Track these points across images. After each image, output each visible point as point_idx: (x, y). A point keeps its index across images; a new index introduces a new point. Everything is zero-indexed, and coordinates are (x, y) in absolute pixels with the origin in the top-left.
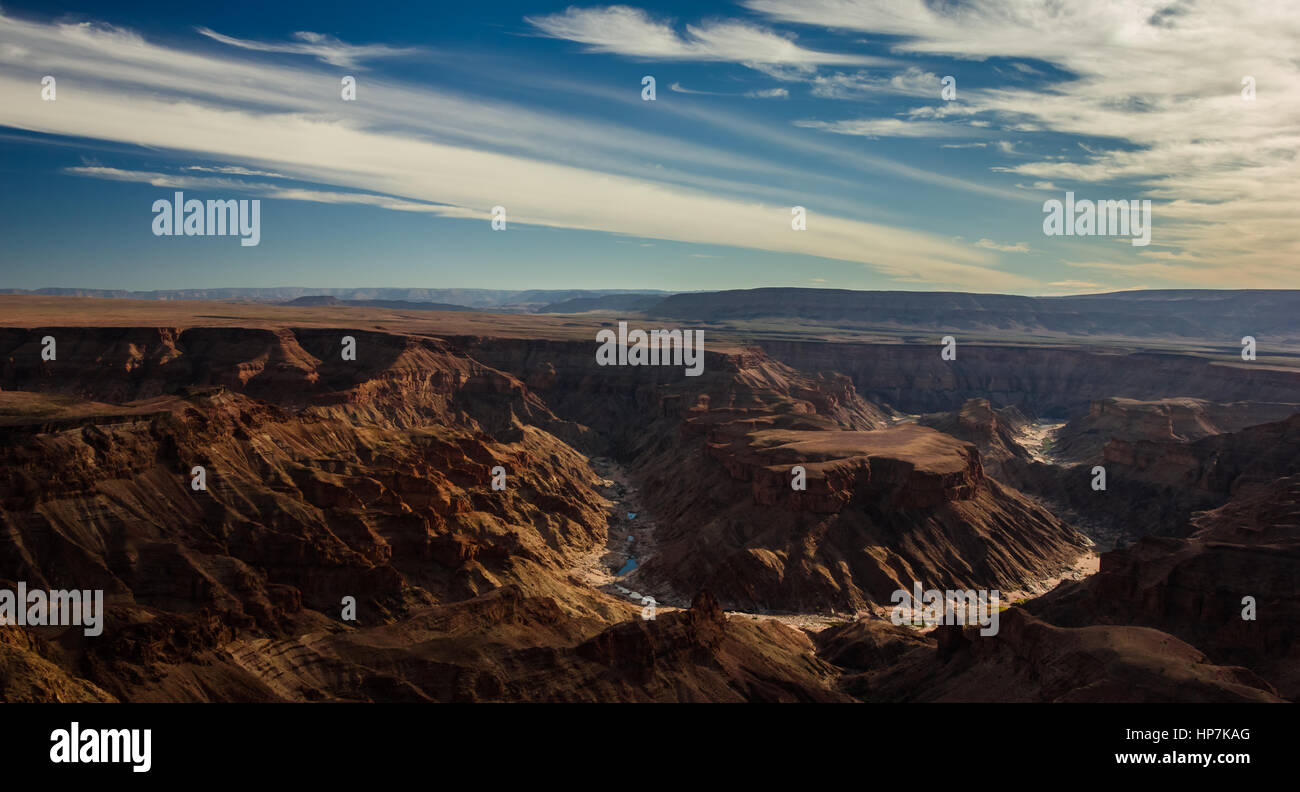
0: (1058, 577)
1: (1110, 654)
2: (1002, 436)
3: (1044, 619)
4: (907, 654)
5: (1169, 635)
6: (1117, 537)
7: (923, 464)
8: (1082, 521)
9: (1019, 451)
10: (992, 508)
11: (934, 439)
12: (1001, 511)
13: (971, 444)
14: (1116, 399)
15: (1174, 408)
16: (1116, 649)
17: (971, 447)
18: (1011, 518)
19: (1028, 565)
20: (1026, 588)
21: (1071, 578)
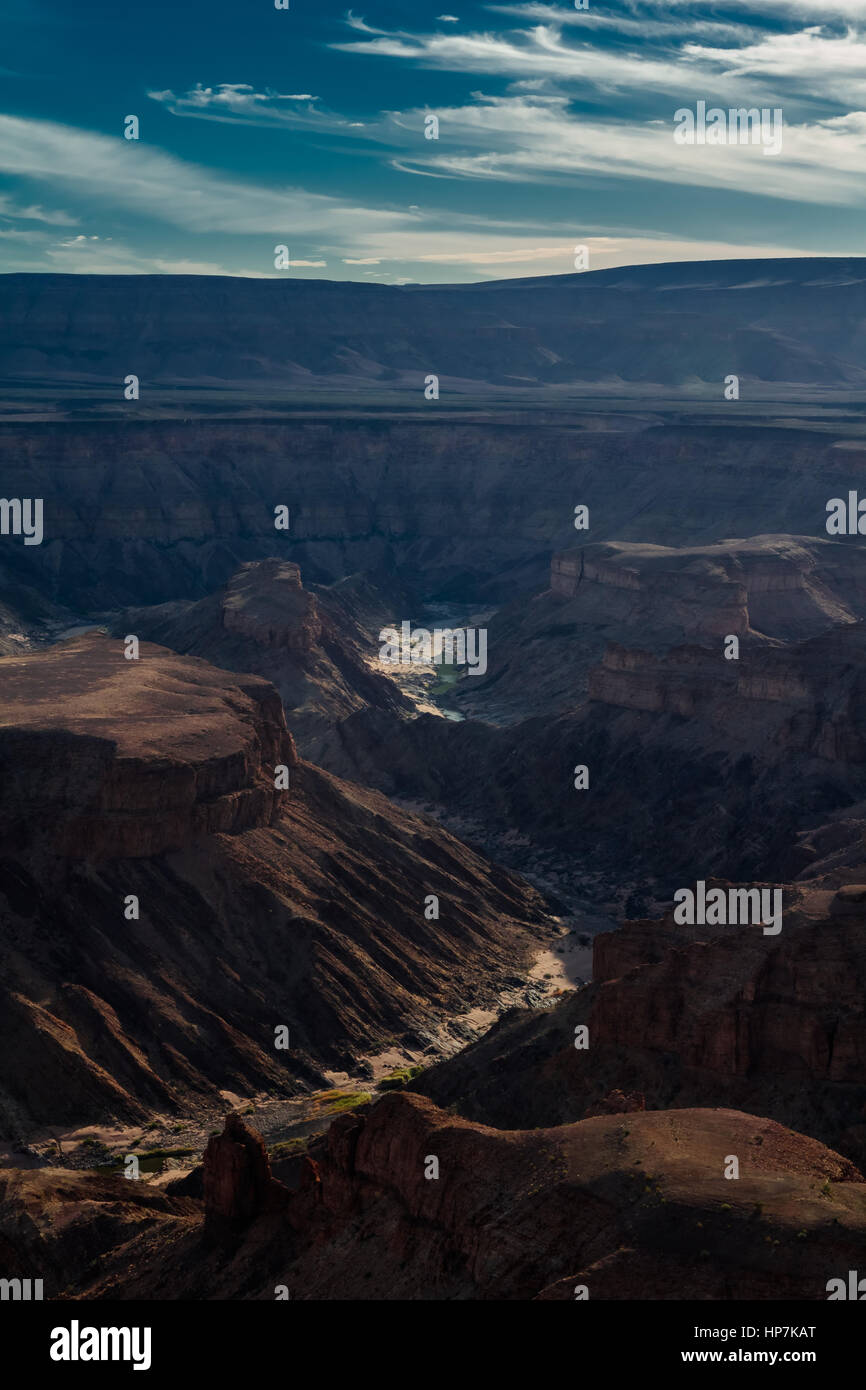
0: (488, 1003)
1: (635, 1183)
2: (335, 653)
3: (467, 1112)
4: (125, 1246)
5: (764, 1122)
6: (626, 892)
7: (137, 740)
8: (540, 858)
9: (381, 690)
10: (321, 844)
11: (160, 671)
12: (343, 848)
13: (259, 680)
14: (614, 545)
15: (750, 561)
16: (648, 1168)
17: (259, 687)
18: (370, 863)
19: (419, 982)
20: (413, 1042)
21: (520, 1003)
